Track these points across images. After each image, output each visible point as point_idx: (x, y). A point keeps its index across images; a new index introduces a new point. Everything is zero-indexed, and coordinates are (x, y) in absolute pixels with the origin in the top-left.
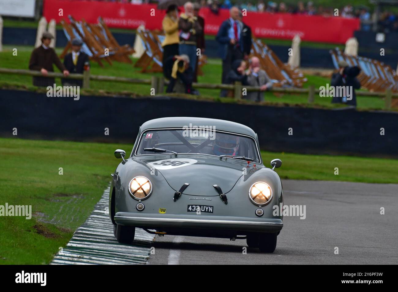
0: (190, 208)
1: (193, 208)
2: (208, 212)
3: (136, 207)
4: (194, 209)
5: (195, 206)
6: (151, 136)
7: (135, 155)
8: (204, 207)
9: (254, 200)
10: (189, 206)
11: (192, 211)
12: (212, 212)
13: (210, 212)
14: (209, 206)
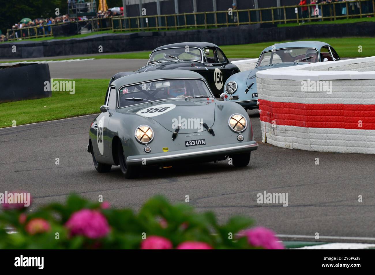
0: (187, 144)
1: (189, 143)
2: (202, 144)
3: (145, 150)
4: (191, 144)
5: (191, 142)
6: (127, 91)
7: (119, 108)
8: (198, 141)
9: (235, 129)
10: (186, 142)
11: (189, 146)
12: (205, 144)
13: (204, 144)
14: (202, 140)
